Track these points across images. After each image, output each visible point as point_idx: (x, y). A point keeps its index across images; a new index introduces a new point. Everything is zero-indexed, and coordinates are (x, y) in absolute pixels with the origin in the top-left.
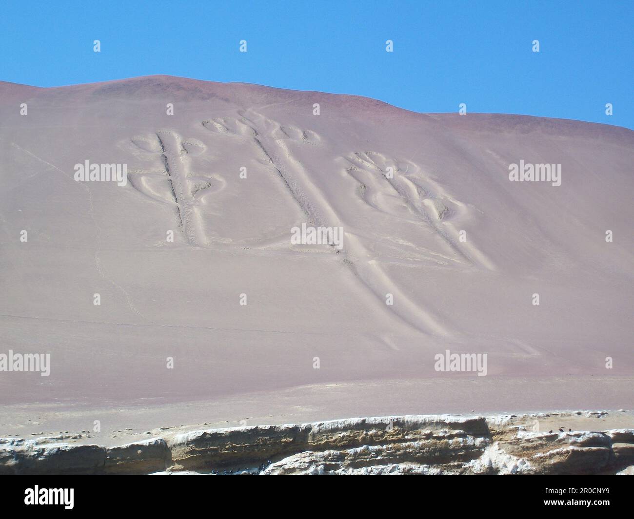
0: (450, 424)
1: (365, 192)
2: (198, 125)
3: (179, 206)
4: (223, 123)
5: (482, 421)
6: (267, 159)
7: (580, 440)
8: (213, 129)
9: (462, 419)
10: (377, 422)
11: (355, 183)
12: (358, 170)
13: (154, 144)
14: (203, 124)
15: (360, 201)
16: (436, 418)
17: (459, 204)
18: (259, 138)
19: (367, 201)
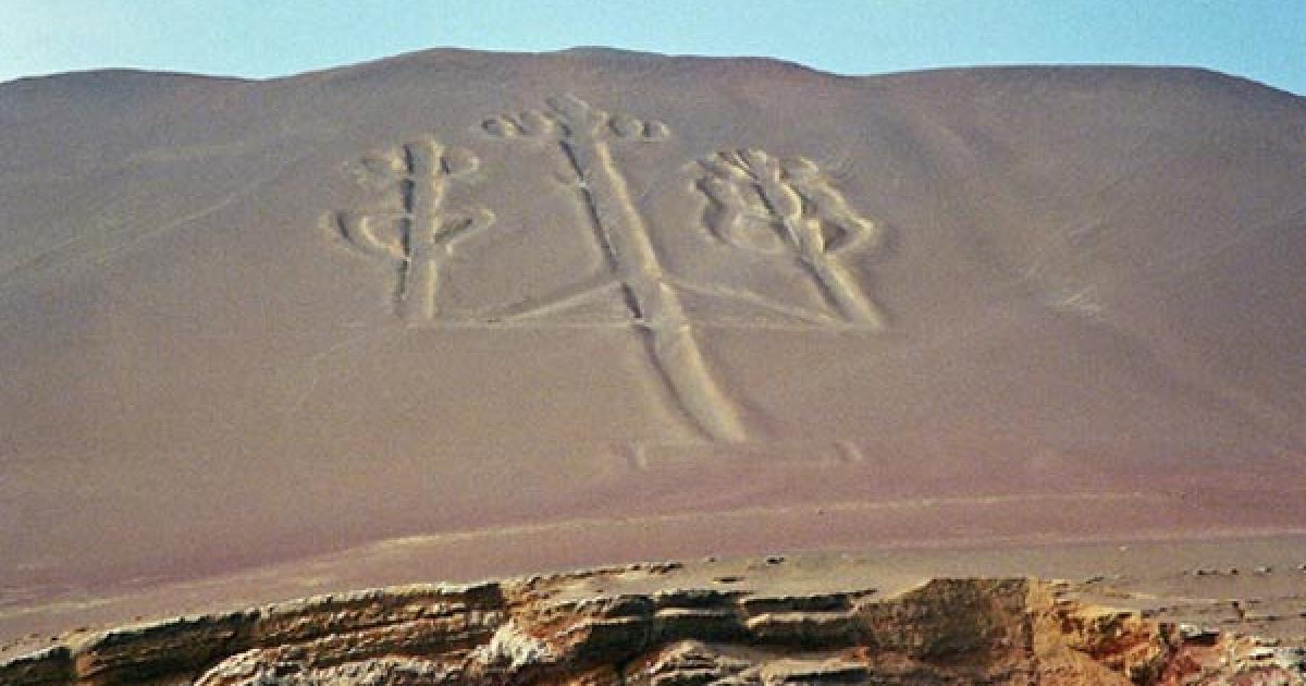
0: (447, 595)
1: (716, 215)
2: (475, 129)
3: (409, 260)
4: (519, 122)
5: (493, 589)
6: (573, 171)
7: (605, 609)
8: (498, 132)
9: (463, 588)
10: (360, 598)
11: (705, 201)
12: (718, 181)
13: (397, 163)
14: (485, 125)
15: (703, 231)
16: (428, 587)
17: (862, 222)
18: (571, 141)
19: (714, 231)
